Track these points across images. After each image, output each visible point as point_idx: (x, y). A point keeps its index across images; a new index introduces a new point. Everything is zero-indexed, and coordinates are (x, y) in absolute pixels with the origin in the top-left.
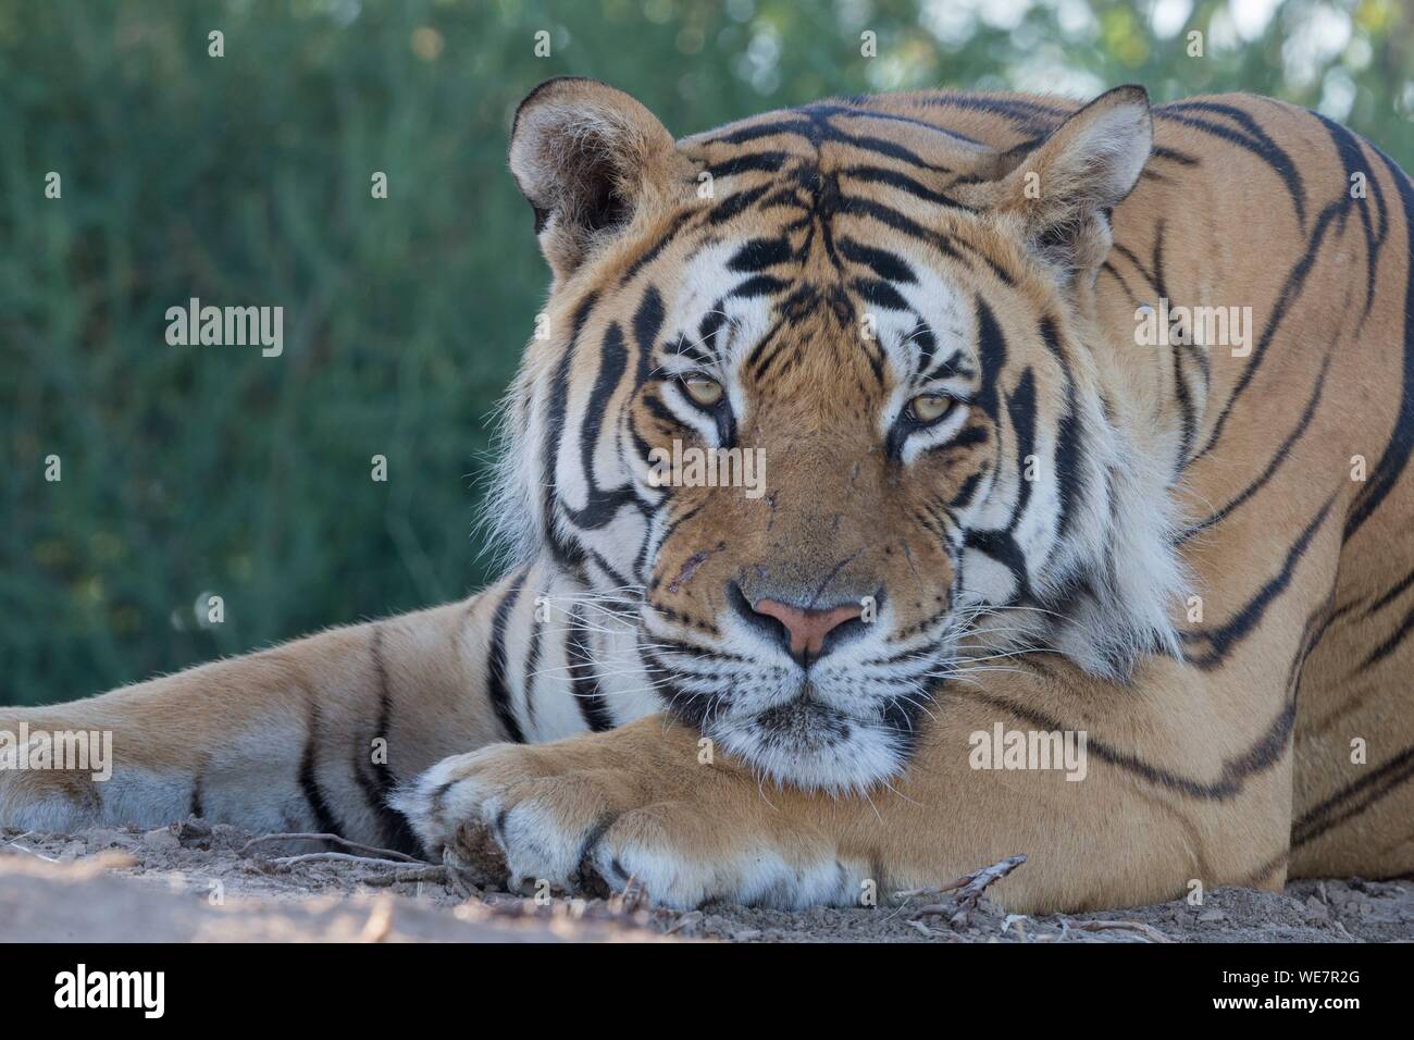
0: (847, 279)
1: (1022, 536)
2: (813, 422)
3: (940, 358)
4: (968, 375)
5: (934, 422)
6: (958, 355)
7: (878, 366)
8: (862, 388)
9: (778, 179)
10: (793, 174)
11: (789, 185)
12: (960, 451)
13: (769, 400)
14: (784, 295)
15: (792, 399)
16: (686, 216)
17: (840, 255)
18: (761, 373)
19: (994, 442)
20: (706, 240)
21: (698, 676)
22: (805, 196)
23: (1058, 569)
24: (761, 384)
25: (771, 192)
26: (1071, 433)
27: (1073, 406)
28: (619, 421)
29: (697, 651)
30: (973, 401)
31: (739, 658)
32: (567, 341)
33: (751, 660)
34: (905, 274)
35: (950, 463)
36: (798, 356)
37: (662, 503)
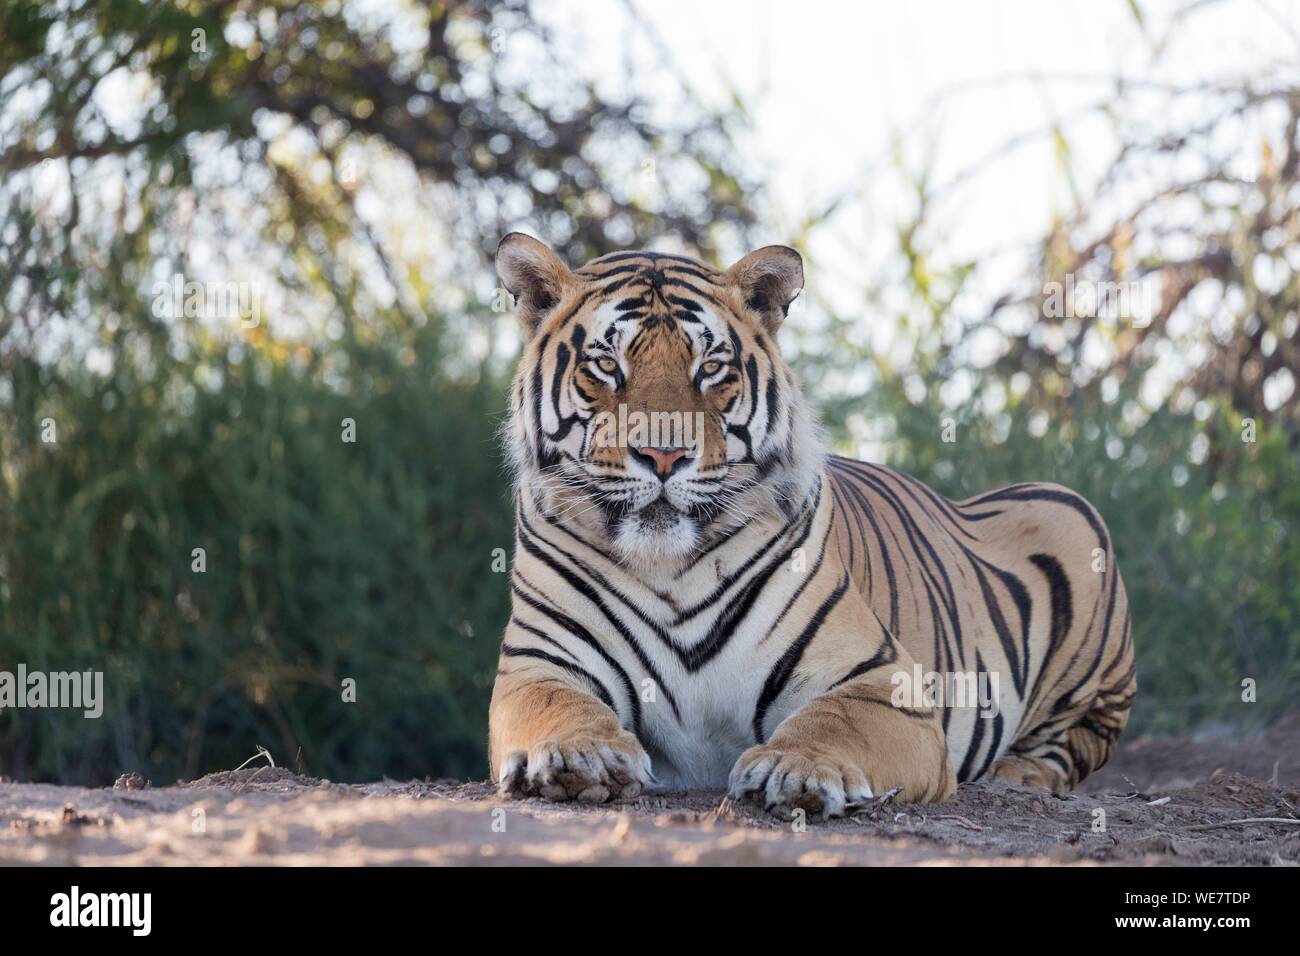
0: (672, 311)
1: (751, 429)
2: (661, 371)
3: (716, 344)
4: (728, 352)
5: (714, 374)
6: (723, 343)
7: (689, 347)
8: (682, 357)
9: (636, 275)
10: (642, 273)
11: (641, 277)
12: (726, 385)
13: (639, 364)
14: (644, 319)
15: (650, 362)
16: (590, 294)
17: (669, 302)
18: (635, 353)
19: (741, 381)
20: (603, 301)
21: (617, 492)
22: (649, 281)
23: (766, 448)
24: (635, 358)
25: (633, 280)
26: (772, 385)
27: (774, 374)
28: (569, 383)
29: (616, 479)
30: (730, 363)
31: (634, 480)
32: (538, 357)
33: (640, 480)
34: (698, 308)
35: (722, 391)
36: (652, 344)
37: (592, 417)
